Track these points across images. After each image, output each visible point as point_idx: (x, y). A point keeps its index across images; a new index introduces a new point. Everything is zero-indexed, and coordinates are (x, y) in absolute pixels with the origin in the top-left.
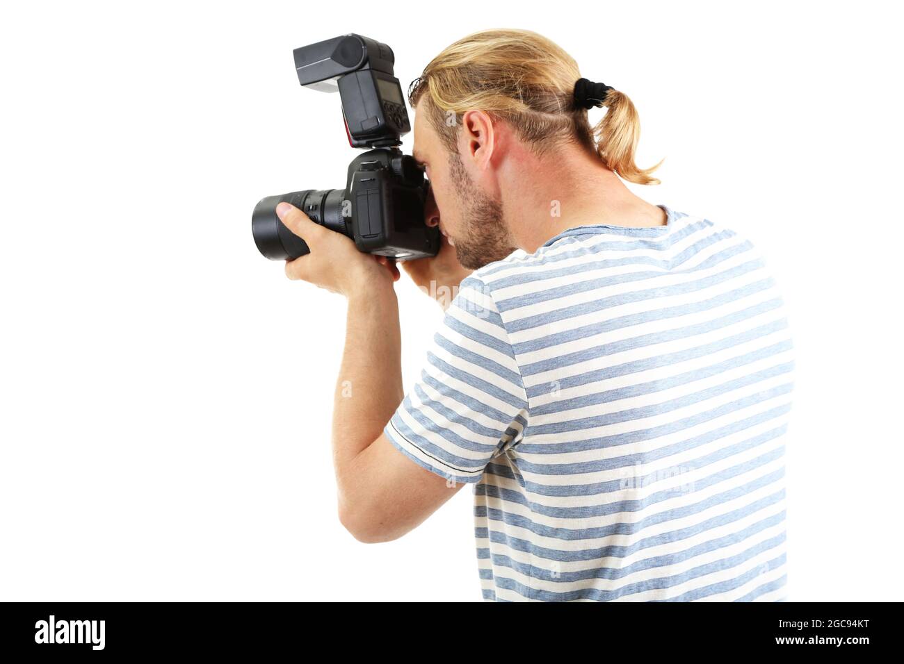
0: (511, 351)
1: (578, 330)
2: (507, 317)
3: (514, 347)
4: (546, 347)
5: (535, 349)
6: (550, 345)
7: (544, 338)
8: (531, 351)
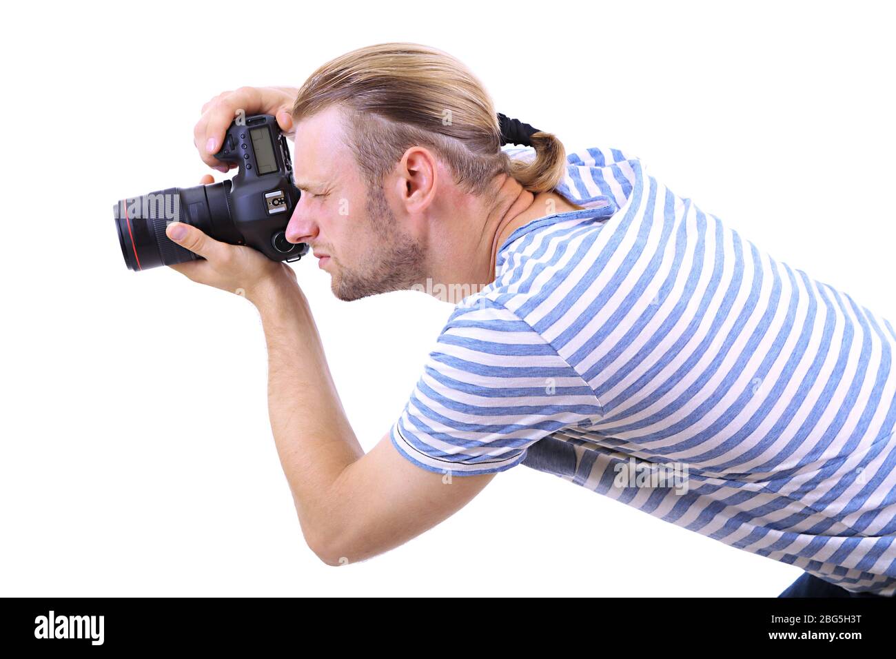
0: (552, 349)
1: (601, 295)
2: (532, 319)
3: (553, 345)
4: (583, 328)
5: (573, 336)
6: (585, 325)
7: (575, 321)
8: (570, 339)
